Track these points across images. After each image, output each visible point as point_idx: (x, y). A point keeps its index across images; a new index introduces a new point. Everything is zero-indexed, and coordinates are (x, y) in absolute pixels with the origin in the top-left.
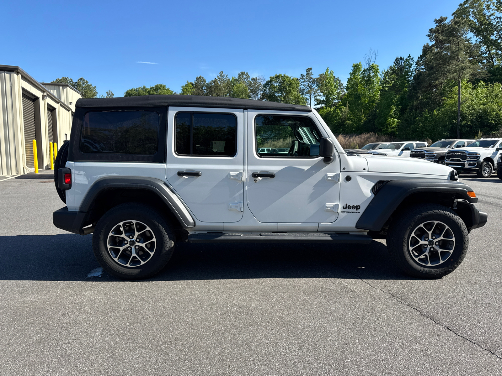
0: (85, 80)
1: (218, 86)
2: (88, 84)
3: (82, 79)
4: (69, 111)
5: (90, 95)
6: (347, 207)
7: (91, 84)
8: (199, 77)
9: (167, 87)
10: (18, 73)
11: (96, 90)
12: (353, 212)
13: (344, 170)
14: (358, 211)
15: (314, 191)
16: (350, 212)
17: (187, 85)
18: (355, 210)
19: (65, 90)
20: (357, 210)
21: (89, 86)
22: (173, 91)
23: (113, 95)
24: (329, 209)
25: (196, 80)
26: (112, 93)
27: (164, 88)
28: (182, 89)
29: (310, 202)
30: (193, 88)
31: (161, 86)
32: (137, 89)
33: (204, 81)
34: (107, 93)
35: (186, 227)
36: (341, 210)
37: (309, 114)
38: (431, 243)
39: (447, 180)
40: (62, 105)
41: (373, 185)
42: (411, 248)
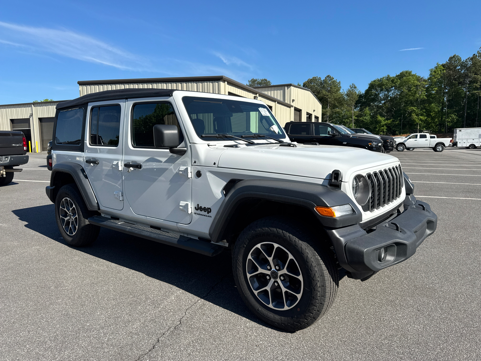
0: (331, 77)
1: (477, 63)
2: (334, 80)
3: (328, 76)
4: (290, 107)
5: (334, 90)
6: (198, 208)
7: (336, 80)
8: (452, 56)
9: (413, 73)
10: (224, 81)
11: (341, 84)
12: (205, 216)
13: (195, 164)
14: (210, 214)
15: (170, 186)
16: (202, 215)
17: (436, 68)
18: (206, 213)
19: (289, 89)
20: (208, 213)
21: (334, 82)
22: (419, 76)
23: (356, 87)
24: (182, 208)
25: (449, 61)
26: (355, 85)
27: (409, 74)
28: (430, 72)
29: (168, 198)
30: (443, 70)
31: (406, 72)
32: (381, 79)
33: (459, 59)
34: (350, 86)
35: (90, 208)
36: (194, 211)
37: (170, 99)
38: (274, 275)
39: (322, 185)
40: (279, 103)
41: (224, 183)
42: (249, 276)
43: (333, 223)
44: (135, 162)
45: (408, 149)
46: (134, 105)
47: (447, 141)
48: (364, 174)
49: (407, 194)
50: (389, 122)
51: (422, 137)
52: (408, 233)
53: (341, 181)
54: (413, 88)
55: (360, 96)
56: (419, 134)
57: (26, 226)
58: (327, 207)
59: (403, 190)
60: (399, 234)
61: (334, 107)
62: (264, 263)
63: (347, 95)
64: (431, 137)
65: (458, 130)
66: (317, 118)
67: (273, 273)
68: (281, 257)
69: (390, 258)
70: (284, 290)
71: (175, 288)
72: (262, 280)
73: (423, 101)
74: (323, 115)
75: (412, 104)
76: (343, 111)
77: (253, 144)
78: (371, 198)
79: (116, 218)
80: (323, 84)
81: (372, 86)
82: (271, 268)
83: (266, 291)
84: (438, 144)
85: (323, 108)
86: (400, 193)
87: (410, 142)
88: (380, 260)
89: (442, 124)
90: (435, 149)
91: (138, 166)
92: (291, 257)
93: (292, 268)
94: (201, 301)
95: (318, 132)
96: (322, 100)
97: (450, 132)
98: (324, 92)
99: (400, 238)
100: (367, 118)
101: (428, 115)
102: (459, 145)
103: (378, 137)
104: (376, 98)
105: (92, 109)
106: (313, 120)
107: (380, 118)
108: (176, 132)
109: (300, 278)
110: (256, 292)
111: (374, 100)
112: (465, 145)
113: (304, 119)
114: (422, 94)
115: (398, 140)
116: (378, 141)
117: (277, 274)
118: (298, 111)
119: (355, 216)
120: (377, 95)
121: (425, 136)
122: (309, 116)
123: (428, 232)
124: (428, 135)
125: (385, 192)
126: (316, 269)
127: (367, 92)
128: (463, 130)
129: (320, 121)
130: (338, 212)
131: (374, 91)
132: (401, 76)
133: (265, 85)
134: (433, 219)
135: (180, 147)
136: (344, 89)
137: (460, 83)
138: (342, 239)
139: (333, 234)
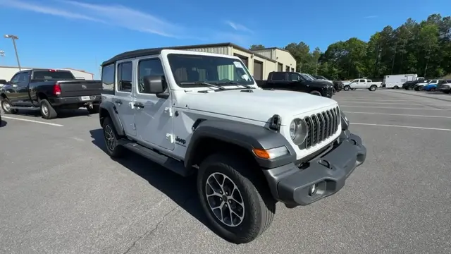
1: (404, 31)
2: (305, 45)
4: (275, 62)
5: (305, 51)
6: (178, 139)
7: (307, 45)
8: (386, 27)
10: (231, 46)
11: (309, 48)
12: (182, 145)
13: (174, 106)
16: (180, 144)
19: (275, 50)
20: (184, 144)
23: (319, 49)
24: (167, 138)
25: (384, 30)
27: (355, 40)
28: (371, 37)
30: (380, 36)
31: (354, 38)
33: (391, 29)
34: (315, 49)
35: (119, 134)
36: (175, 141)
37: (159, 56)
38: (225, 198)
39: (264, 128)
40: (268, 59)
41: (194, 122)
42: (208, 196)
43: (268, 164)
44: (140, 103)
45: (352, 89)
46: (140, 62)
47: (379, 84)
48: (302, 117)
49: (343, 130)
50: (341, 71)
51: (361, 81)
52: (338, 169)
53: (280, 125)
54: (358, 50)
55: (322, 55)
56: (359, 80)
57: (93, 142)
58: (263, 150)
59: (340, 127)
60: (329, 172)
61: (305, 62)
62: (218, 188)
63: (314, 54)
64: (368, 81)
65: (387, 76)
66: (293, 69)
67: (224, 196)
68: (229, 186)
69: (319, 192)
70: (231, 211)
71: (164, 195)
72: (217, 201)
73: (364, 58)
74: (297, 67)
75: (356, 60)
76: (310, 65)
77: (223, 89)
78: (308, 137)
79: (134, 141)
80: (298, 47)
81: (330, 48)
82: (222, 193)
83: (219, 209)
84: (373, 86)
85: (297, 63)
86: (336, 130)
87: (354, 85)
88: (310, 195)
89: (376, 73)
90: (370, 89)
91: (142, 106)
92: (235, 187)
93: (236, 195)
94: (179, 208)
95: (291, 79)
96: (297, 58)
97: (381, 78)
98: (299, 53)
99: (330, 174)
100: (326, 69)
101: (367, 67)
102: (387, 86)
103: (331, 82)
104: (332, 56)
105: (118, 65)
106: (290, 71)
107: (335, 69)
108: (160, 81)
109: (242, 205)
110: (213, 209)
111: (331, 57)
112: (391, 87)
113: (284, 70)
114: (364, 53)
115: (345, 83)
116: (330, 84)
117: (226, 198)
118: (281, 65)
119: (289, 157)
120: (333, 54)
121: (364, 81)
122: (288, 68)
123: (358, 162)
124: (366, 80)
125: (321, 132)
126: (254, 201)
127: (326, 52)
128: (391, 77)
129: (295, 71)
130: (273, 154)
131: (331, 52)
132: (350, 41)
133: (261, 48)
134: (362, 152)
135: (165, 93)
136: (311, 51)
137: (390, 45)
138: (275, 178)
139: (268, 173)
